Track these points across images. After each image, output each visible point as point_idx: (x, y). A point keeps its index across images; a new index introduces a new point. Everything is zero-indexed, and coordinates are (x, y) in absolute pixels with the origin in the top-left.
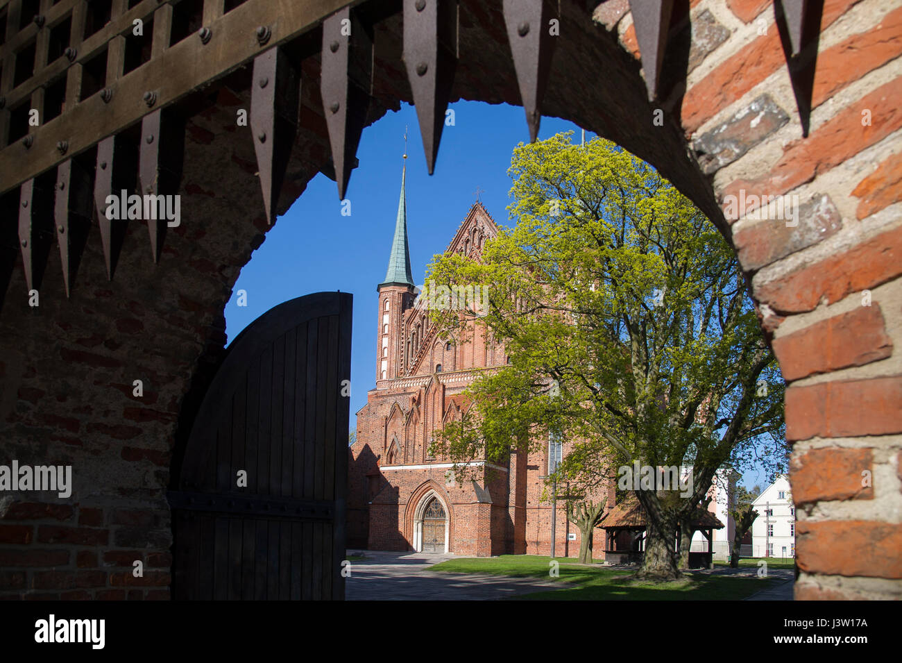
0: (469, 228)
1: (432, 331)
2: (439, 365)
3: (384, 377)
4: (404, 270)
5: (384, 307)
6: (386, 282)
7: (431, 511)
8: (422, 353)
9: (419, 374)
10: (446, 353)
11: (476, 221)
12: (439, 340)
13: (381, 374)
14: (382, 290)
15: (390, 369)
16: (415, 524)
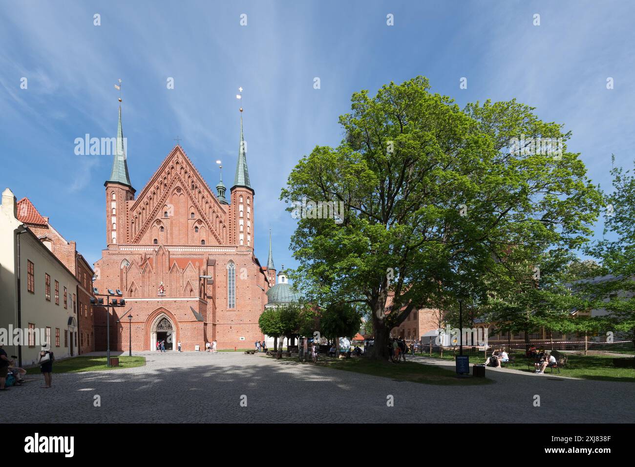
0: (173, 159)
1: (150, 218)
2: (155, 240)
3: (114, 242)
4: (125, 175)
5: (112, 197)
6: (112, 180)
7: (161, 326)
8: (143, 230)
9: (141, 243)
10: (160, 233)
11: (178, 157)
12: (155, 224)
13: (112, 240)
14: (109, 185)
15: (118, 238)
16: (151, 334)
